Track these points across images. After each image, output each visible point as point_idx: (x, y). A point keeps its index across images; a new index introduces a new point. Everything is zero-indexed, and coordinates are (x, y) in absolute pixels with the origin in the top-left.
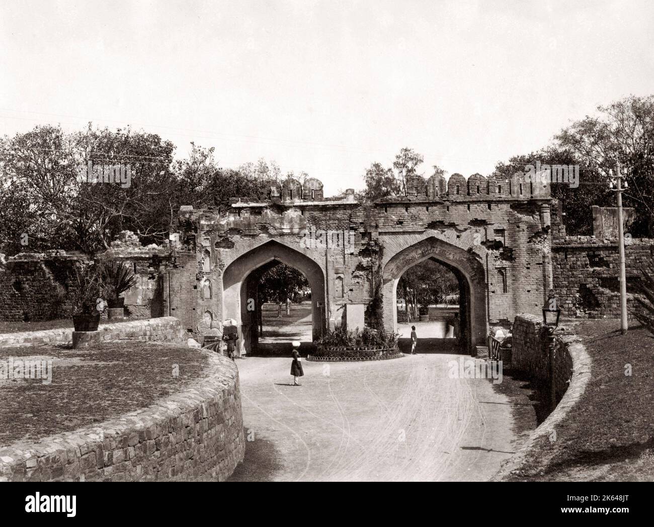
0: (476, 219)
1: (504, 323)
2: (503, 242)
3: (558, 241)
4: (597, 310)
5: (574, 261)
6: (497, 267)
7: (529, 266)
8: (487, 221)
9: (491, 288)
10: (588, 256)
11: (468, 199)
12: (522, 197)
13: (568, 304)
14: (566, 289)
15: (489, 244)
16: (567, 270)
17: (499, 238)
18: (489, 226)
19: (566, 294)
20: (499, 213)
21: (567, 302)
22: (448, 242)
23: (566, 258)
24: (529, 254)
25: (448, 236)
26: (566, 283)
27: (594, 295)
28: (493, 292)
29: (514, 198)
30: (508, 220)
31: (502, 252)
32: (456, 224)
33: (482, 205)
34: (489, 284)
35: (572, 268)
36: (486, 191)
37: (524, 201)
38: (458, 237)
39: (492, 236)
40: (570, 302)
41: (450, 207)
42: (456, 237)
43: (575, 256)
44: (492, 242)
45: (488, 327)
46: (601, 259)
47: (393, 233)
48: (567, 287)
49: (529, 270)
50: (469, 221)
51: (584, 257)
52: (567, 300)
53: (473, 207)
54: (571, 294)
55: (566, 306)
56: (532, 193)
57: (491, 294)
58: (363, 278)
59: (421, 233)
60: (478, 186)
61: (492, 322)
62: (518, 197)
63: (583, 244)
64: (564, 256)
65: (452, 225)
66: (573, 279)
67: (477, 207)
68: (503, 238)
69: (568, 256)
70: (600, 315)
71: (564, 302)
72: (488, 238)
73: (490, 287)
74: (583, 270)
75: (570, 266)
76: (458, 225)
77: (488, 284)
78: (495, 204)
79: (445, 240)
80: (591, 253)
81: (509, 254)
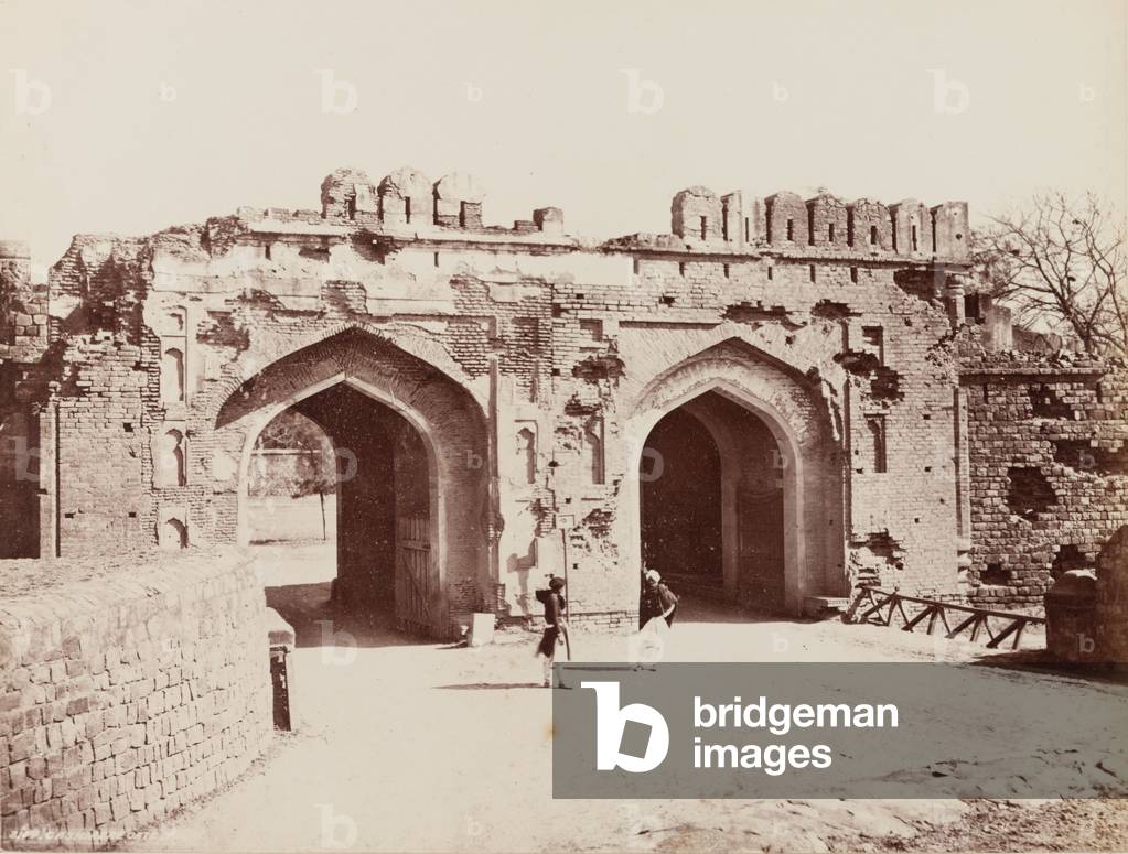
0: (828, 302)
2: (878, 356)
3: (968, 359)
4: (1051, 511)
5: (1003, 403)
6: (867, 412)
7: (928, 412)
8: (848, 306)
9: (856, 462)
10: (1031, 392)
11: (810, 252)
12: (916, 257)
13: (992, 497)
14: (987, 465)
15: (848, 360)
16: (987, 424)
17: (871, 348)
18: (854, 318)
19: (988, 476)
20: (872, 289)
21: (990, 493)
22: (768, 352)
23: (986, 396)
24: (928, 385)
25: (768, 338)
26: (986, 451)
27: (1044, 477)
28: (860, 471)
29: (902, 256)
30: (890, 307)
31: (876, 378)
32: (787, 310)
33: (839, 269)
34: (853, 453)
35: (999, 420)
36: (846, 238)
37: (919, 265)
38: (789, 340)
40: (996, 493)
41: (774, 271)
42: (784, 340)
43: (1004, 393)
44: (856, 354)
45: (848, 551)
46: (1056, 402)
47: (650, 325)
48: (987, 460)
49: (928, 421)
50: (814, 305)
51: (1022, 395)
52: (989, 489)
53: (822, 270)
54: (998, 476)
55: (987, 501)
56: (934, 250)
57: (855, 475)
58: (576, 434)
59: (709, 326)
60: (831, 226)
61: (857, 540)
62: (909, 256)
63: (1020, 366)
64: (982, 394)
65: (778, 314)
66: (1000, 443)
67: (831, 273)
68: (878, 347)
69: (990, 393)
70: (1056, 522)
71: (983, 494)
72: (850, 347)
73: (854, 458)
74: (1021, 424)
75: (995, 414)
76: (790, 313)
77: (849, 451)
78: (866, 267)
79: (761, 346)
80: (1037, 387)
81: (890, 385)
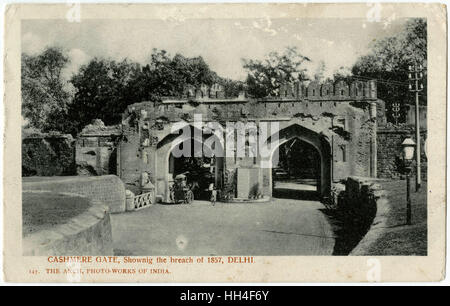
0: (326, 112)
1: (343, 182)
2: (344, 128)
3: (381, 128)
5: (391, 141)
6: (339, 144)
7: (361, 144)
8: (333, 114)
9: (335, 158)
11: (321, 98)
12: (357, 98)
13: (387, 170)
14: (386, 160)
15: (334, 129)
16: (386, 147)
17: (341, 125)
18: (335, 117)
19: (386, 163)
20: (342, 108)
24: (361, 136)
25: (307, 124)
26: (386, 156)
29: (352, 98)
30: (348, 113)
32: (312, 115)
33: (330, 103)
36: (333, 94)
37: (359, 101)
38: (314, 124)
39: (336, 123)
41: (308, 104)
43: (392, 138)
44: (336, 127)
45: (332, 184)
47: (270, 121)
49: (361, 147)
50: (321, 113)
52: (386, 167)
53: (324, 104)
54: (389, 163)
56: (364, 95)
57: (335, 162)
59: (288, 121)
61: (335, 181)
64: (385, 138)
65: (310, 116)
66: (390, 153)
67: (327, 104)
68: (344, 125)
69: (388, 138)
71: (384, 169)
72: (333, 125)
75: (389, 144)
77: (333, 155)
78: (339, 102)
81: (348, 136)
